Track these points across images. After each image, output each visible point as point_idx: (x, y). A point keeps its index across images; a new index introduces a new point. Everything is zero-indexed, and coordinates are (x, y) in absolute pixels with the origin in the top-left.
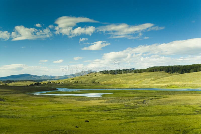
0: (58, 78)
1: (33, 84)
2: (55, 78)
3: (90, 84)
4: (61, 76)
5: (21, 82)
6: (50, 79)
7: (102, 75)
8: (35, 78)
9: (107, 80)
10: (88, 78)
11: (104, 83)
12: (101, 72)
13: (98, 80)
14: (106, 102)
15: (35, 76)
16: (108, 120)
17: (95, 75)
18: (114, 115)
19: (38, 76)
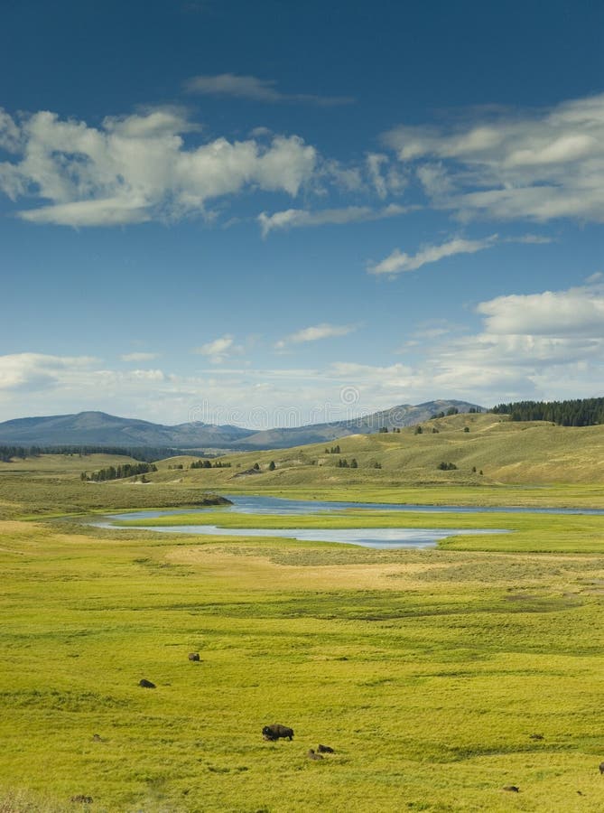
0: (266, 440)
1: (112, 469)
2: (252, 440)
3: (423, 480)
4: (284, 430)
5: (58, 457)
6: (224, 447)
7: (501, 429)
8: (142, 434)
9: (524, 459)
10: (422, 444)
11: (508, 477)
12: (502, 409)
13: (475, 455)
14: (420, 577)
15: (142, 426)
16: (341, 659)
17: (467, 430)
18: (399, 638)
19: (158, 428)
